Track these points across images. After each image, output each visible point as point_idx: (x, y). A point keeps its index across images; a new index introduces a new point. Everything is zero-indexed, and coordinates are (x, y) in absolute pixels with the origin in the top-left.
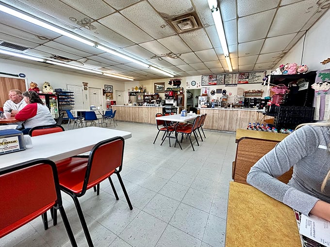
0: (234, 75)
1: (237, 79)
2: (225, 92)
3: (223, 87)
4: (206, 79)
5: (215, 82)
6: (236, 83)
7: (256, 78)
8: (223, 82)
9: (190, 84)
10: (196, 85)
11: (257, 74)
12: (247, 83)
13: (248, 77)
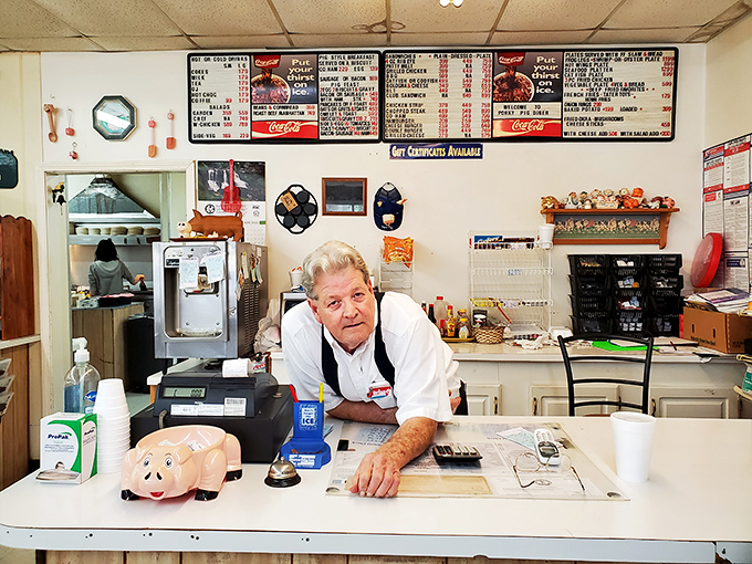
0: (456, 65)
1: (479, 100)
2: (390, 206)
3: (374, 165)
4: (227, 81)
5: (308, 114)
6: (476, 133)
7: (618, 102)
8: (368, 115)
9: (84, 125)
10: (142, 137)
11: (622, 71)
12: (552, 134)
13: (558, 86)
